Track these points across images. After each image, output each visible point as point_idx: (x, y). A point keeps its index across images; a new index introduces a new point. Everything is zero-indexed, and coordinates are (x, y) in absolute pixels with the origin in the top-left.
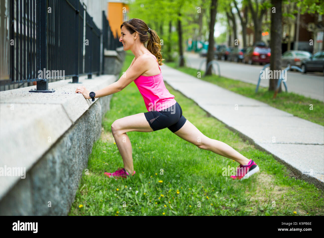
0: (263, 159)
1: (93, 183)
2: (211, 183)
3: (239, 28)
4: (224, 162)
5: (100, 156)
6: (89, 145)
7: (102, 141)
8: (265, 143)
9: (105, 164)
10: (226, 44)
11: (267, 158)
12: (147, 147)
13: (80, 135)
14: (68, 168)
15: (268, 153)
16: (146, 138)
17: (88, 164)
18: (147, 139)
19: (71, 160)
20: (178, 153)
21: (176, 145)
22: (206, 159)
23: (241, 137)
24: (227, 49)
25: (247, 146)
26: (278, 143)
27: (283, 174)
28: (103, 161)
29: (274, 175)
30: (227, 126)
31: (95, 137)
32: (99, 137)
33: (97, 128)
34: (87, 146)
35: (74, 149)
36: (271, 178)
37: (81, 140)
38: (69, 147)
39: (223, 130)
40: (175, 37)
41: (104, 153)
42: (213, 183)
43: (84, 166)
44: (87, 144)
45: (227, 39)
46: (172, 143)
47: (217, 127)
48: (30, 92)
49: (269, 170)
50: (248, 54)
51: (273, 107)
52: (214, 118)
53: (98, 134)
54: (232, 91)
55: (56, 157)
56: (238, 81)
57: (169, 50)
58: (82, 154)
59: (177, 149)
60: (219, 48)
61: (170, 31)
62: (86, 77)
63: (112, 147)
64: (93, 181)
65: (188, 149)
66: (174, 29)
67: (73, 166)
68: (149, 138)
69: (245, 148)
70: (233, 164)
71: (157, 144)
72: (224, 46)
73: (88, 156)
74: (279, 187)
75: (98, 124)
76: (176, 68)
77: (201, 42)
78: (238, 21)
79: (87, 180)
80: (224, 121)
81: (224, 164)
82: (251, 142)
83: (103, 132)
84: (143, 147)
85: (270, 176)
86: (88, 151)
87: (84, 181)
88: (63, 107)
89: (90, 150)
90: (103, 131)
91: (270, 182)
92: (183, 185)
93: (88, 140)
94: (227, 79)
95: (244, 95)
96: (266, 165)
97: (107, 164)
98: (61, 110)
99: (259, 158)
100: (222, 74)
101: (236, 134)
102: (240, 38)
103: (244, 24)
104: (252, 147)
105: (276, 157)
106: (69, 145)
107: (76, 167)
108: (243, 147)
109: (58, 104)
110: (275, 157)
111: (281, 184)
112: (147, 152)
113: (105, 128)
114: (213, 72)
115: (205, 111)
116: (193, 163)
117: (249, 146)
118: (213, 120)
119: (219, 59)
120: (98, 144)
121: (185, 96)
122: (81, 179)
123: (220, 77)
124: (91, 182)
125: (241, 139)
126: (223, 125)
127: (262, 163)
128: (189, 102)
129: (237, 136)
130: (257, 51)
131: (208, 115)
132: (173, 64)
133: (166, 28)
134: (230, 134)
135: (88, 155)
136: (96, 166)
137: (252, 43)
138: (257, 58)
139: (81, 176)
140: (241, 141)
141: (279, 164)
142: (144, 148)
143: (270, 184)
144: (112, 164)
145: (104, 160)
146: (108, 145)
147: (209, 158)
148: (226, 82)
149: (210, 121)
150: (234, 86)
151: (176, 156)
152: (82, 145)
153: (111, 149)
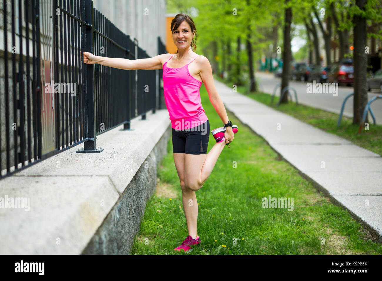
0: (338, 216)
1: (145, 251)
2: (275, 248)
3: (322, 42)
4: (292, 220)
5: (153, 217)
6: (140, 207)
7: (156, 197)
8: (342, 195)
9: (159, 226)
10: (306, 61)
11: (342, 214)
12: (207, 202)
13: (130, 200)
14: (116, 242)
15: (344, 208)
16: (206, 190)
17: (140, 228)
18: (208, 192)
19: (120, 232)
20: (240, 210)
21: (240, 200)
22: (272, 216)
23: (316, 188)
24: (308, 68)
25: (321, 199)
26: (357, 195)
27: (358, 235)
28: (157, 223)
29: (348, 237)
30: (300, 173)
31: (149, 194)
32: (153, 191)
33: (150, 183)
34: (139, 208)
35: (122, 220)
36: (344, 240)
37: (132, 205)
38: (117, 220)
39: (295, 178)
40: (244, 57)
41: (158, 212)
42: (277, 247)
43: (136, 230)
44: (139, 206)
45: (307, 55)
46: (236, 197)
47: (289, 173)
48: (77, 152)
49: (343, 231)
50: (333, 74)
51: (358, 145)
52: (286, 161)
53: (153, 188)
54: (310, 124)
55: (103, 237)
56: (318, 110)
57: (238, 72)
58: (133, 220)
59: (241, 204)
60: (298, 66)
61: (239, 49)
62: (140, 117)
63: (168, 204)
64: (146, 249)
65: (252, 203)
66: (243, 47)
67: (122, 238)
68: (209, 190)
69: (318, 202)
70: (303, 223)
71: (218, 199)
72: (303, 65)
73: (140, 219)
74: (352, 252)
75: (152, 178)
76: (246, 94)
77: (276, 60)
78: (320, 34)
79: (139, 247)
80: (297, 166)
81: (292, 222)
82: (326, 194)
83: (159, 184)
84: (202, 202)
85: (344, 238)
86: (140, 213)
87: (136, 249)
88: (110, 179)
89: (142, 211)
90: (158, 182)
91: (342, 246)
92: (243, 250)
93: (139, 201)
94: (305, 107)
95: (324, 129)
96: (340, 223)
97: (161, 226)
98: (108, 183)
99: (332, 215)
100: (300, 101)
101: (310, 182)
102: (323, 53)
103: (327, 37)
104: (327, 199)
105: (353, 213)
106: (117, 217)
107: (126, 238)
108: (316, 200)
109: (106, 176)
110: (351, 213)
111: (354, 248)
112: (206, 208)
113: (160, 179)
114: (289, 98)
115: (276, 152)
116: (256, 223)
117: (324, 198)
118: (285, 164)
119: (298, 80)
120: (152, 200)
121: (254, 132)
122: (132, 247)
123: (297, 104)
124: (143, 249)
125: (315, 190)
126: (295, 171)
127: (335, 221)
128: (259, 140)
129: (310, 185)
130: (343, 69)
131: (280, 158)
132: (243, 89)
133: (234, 45)
134: (303, 183)
135: (140, 217)
136: (149, 230)
137: (337, 59)
138: (343, 78)
139: (132, 243)
140: (315, 192)
141: (354, 223)
142: (203, 204)
143: (342, 248)
144: (167, 225)
145: (157, 221)
146: (163, 201)
147: (275, 215)
148: (304, 112)
149: (281, 165)
150: (314, 117)
151: (238, 213)
152: (133, 210)
153: (167, 206)
